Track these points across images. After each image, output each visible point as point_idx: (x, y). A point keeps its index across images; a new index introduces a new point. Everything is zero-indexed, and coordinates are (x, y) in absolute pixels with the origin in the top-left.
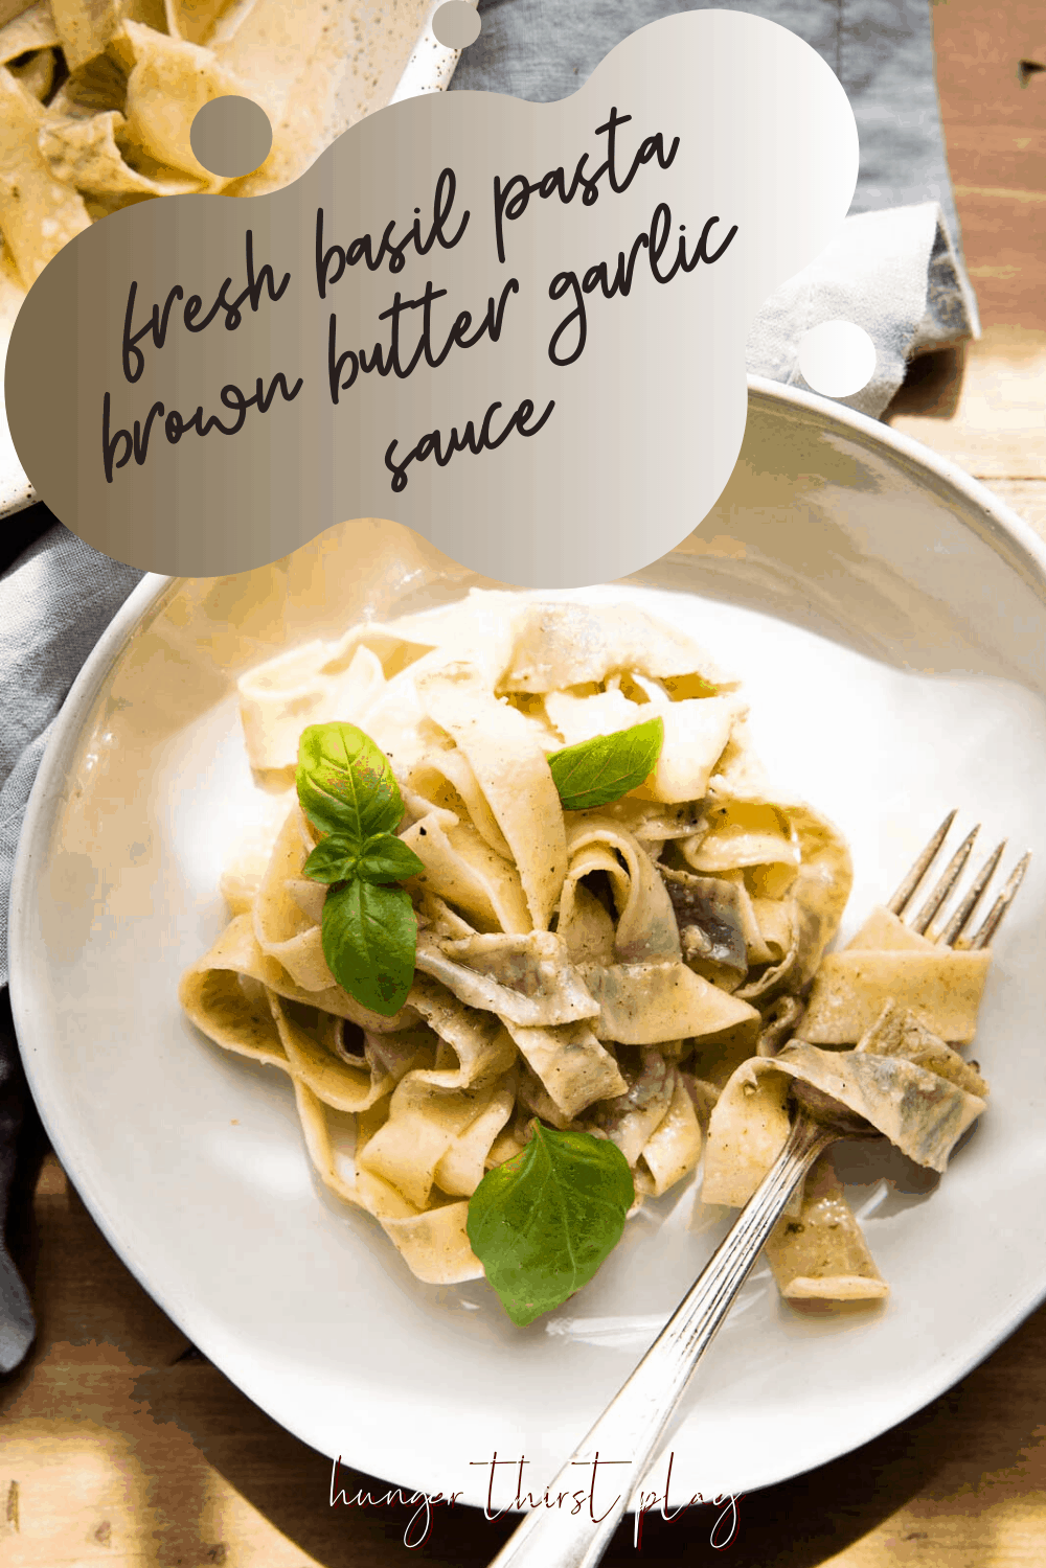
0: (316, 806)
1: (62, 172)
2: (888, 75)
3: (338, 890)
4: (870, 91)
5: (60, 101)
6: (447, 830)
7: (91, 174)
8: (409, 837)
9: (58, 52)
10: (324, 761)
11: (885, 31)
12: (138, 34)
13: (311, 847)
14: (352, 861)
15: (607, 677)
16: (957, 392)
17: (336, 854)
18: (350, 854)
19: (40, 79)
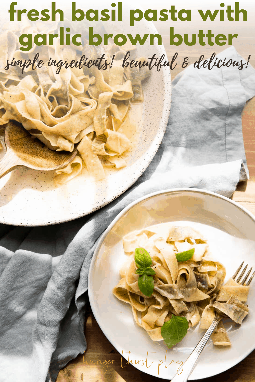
0: (138, 262)
1: (95, 153)
2: (234, 131)
3: (141, 276)
4: (231, 134)
5: (95, 140)
6: (159, 267)
7: (100, 153)
8: (153, 268)
9: (95, 132)
10: (139, 255)
11: (234, 124)
12: (108, 131)
13: (137, 269)
14: (143, 272)
15: (185, 239)
16: (246, 187)
17: (141, 270)
18: (143, 270)
19: (91, 137)
